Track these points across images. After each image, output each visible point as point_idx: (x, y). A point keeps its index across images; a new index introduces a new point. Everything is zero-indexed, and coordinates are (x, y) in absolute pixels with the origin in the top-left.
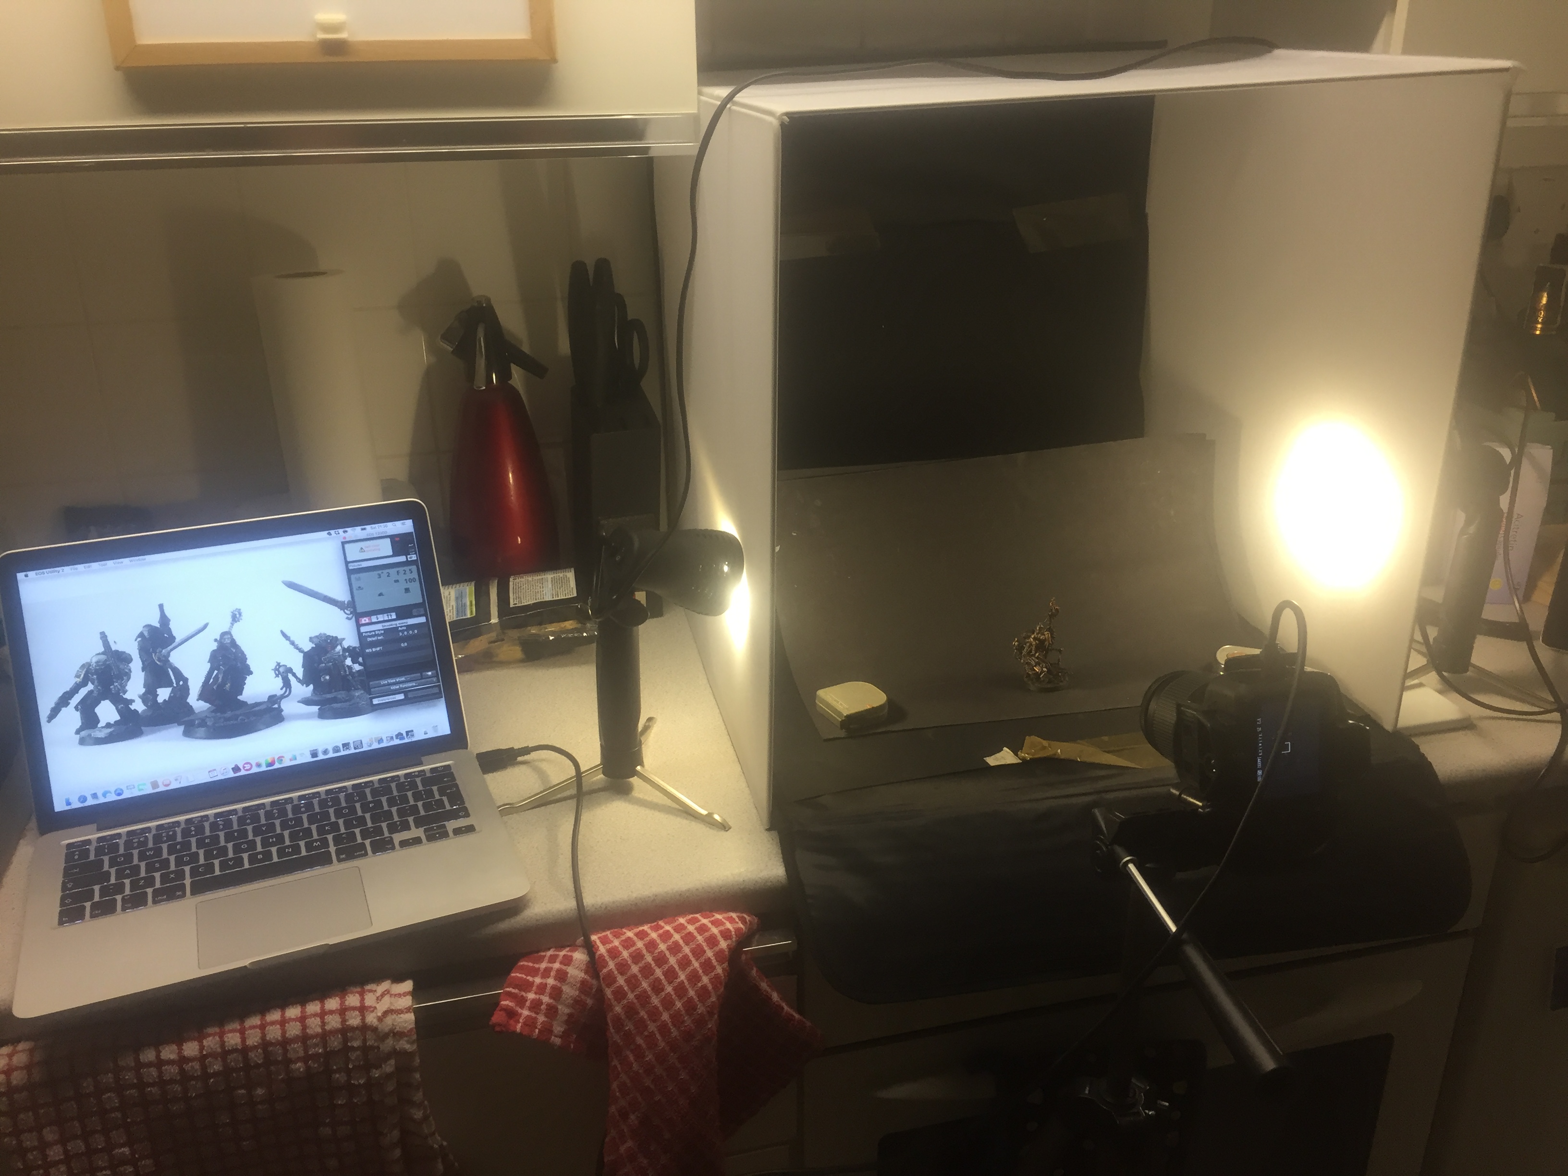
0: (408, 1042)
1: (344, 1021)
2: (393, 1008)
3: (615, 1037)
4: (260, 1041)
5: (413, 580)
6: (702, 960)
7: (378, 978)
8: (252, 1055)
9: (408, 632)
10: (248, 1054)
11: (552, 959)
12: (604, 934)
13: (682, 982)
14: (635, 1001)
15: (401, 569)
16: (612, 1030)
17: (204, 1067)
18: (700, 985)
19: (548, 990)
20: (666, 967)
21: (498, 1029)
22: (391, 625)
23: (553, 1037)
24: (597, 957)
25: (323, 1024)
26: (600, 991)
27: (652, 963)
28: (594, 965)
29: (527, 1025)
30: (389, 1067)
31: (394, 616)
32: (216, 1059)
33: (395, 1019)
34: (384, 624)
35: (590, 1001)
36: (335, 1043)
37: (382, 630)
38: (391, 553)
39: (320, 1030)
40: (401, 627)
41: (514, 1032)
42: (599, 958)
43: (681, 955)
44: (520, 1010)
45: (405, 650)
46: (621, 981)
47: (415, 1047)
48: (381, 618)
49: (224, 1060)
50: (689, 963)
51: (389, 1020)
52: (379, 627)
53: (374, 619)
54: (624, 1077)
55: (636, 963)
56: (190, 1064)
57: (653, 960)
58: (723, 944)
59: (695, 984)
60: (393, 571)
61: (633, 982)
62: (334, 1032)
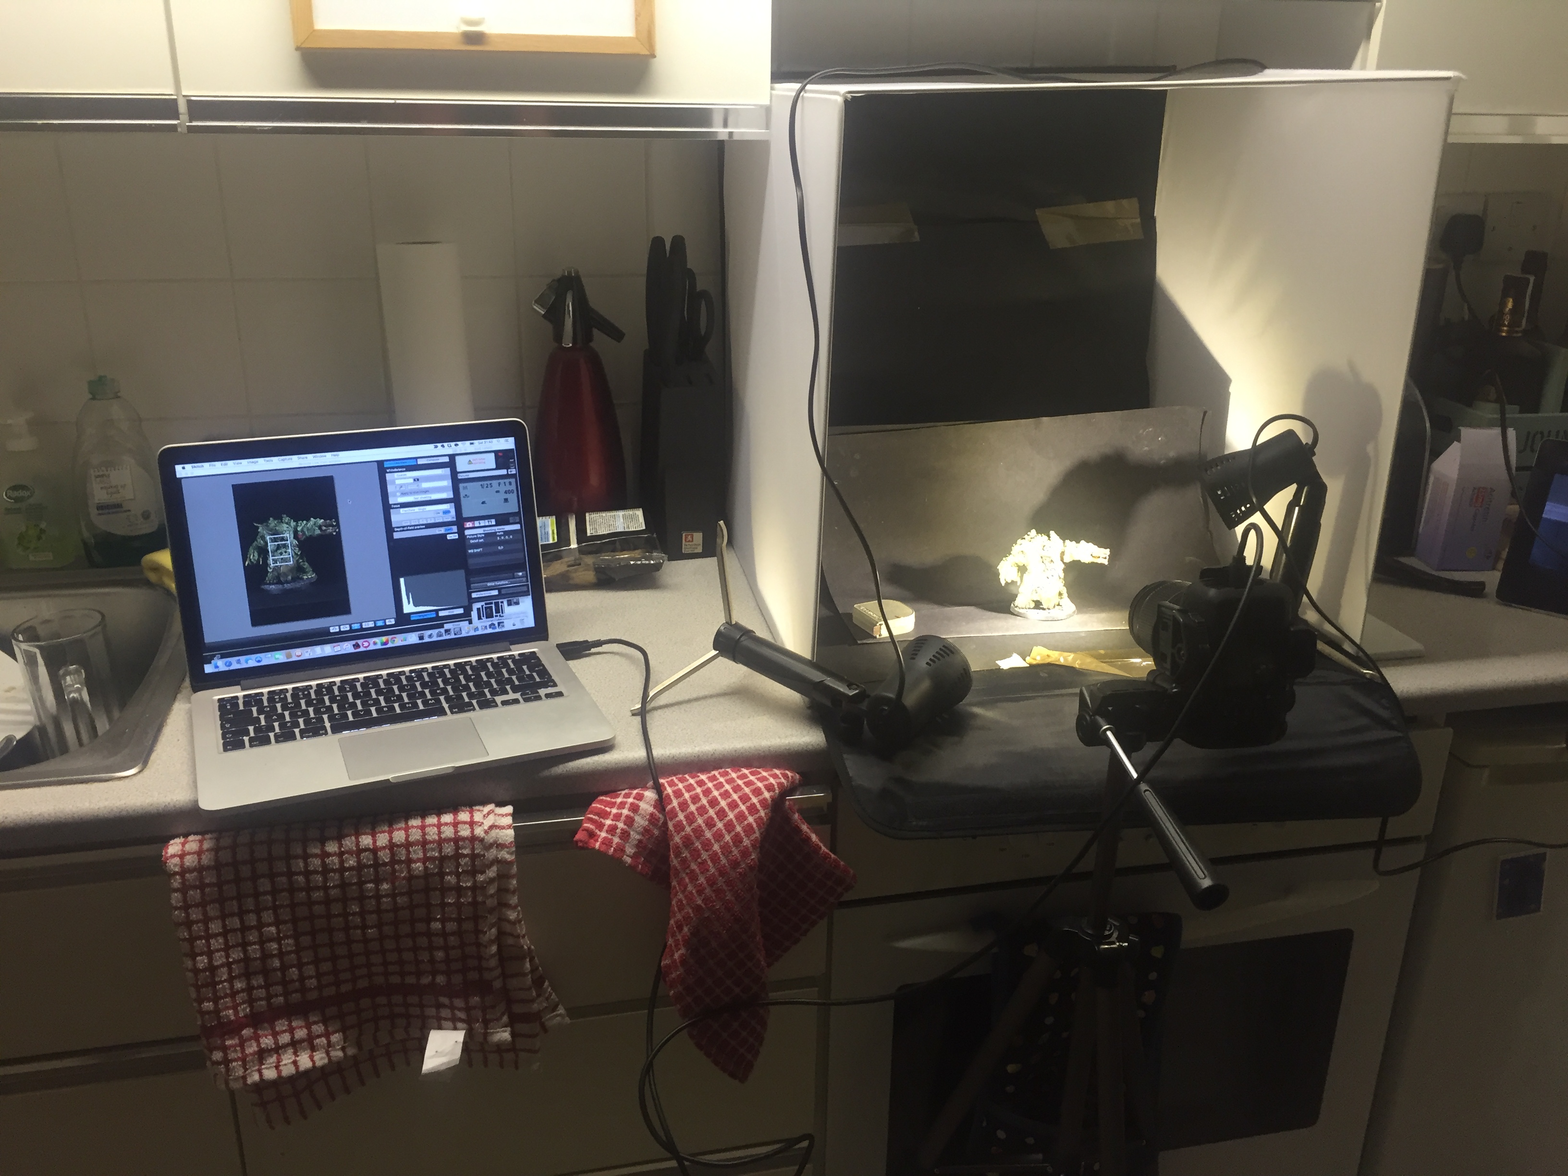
0: (508, 853)
1: (456, 832)
2: (496, 824)
3: (675, 862)
4: (387, 843)
5: (511, 492)
6: (748, 804)
7: (484, 803)
8: (381, 854)
9: (505, 537)
10: (377, 853)
11: (627, 796)
12: (670, 779)
13: (731, 820)
14: (692, 834)
15: (502, 481)
16: (673, 856)
17: (342, 862)
18: (746, 822)
19: (623, 818)
20: (718, 808)
21: (580, 844)
22: (491, 530)
23: (625, 856)
24: (664, 796)
25: (440, 833)
26: (665, 823)
27: (707, 805)
28: (661, 802)
29: (605, 844)
30: (492, 873)
31: (493, 522)
32: (352, 855)
33: (498, 833)
34: (486, 529)
35: (656, 832)
36: (449, 849)
37: (483, 534)
38: (494, 467)
39: (437, 838)
40: (499, 532)
41: (594, 848)
42: (666, 796)
43: (730, 800)
44: (598, 833)
45: (501, 552)
46: (681, 816)
47: (513, 857)
48: (483, 523)
49: (358, 856)
50: (737, 806)
51: (494, 833)
52: (481, 531)
53: (477, 524)
54: (681, 896)
55: (694, 803)
56: (331, 858)
57: (708, 802)
58: (767, 795)
59: (742, 822)
60: (495, 483)
61: (690, 818)
62: (448, 840)
